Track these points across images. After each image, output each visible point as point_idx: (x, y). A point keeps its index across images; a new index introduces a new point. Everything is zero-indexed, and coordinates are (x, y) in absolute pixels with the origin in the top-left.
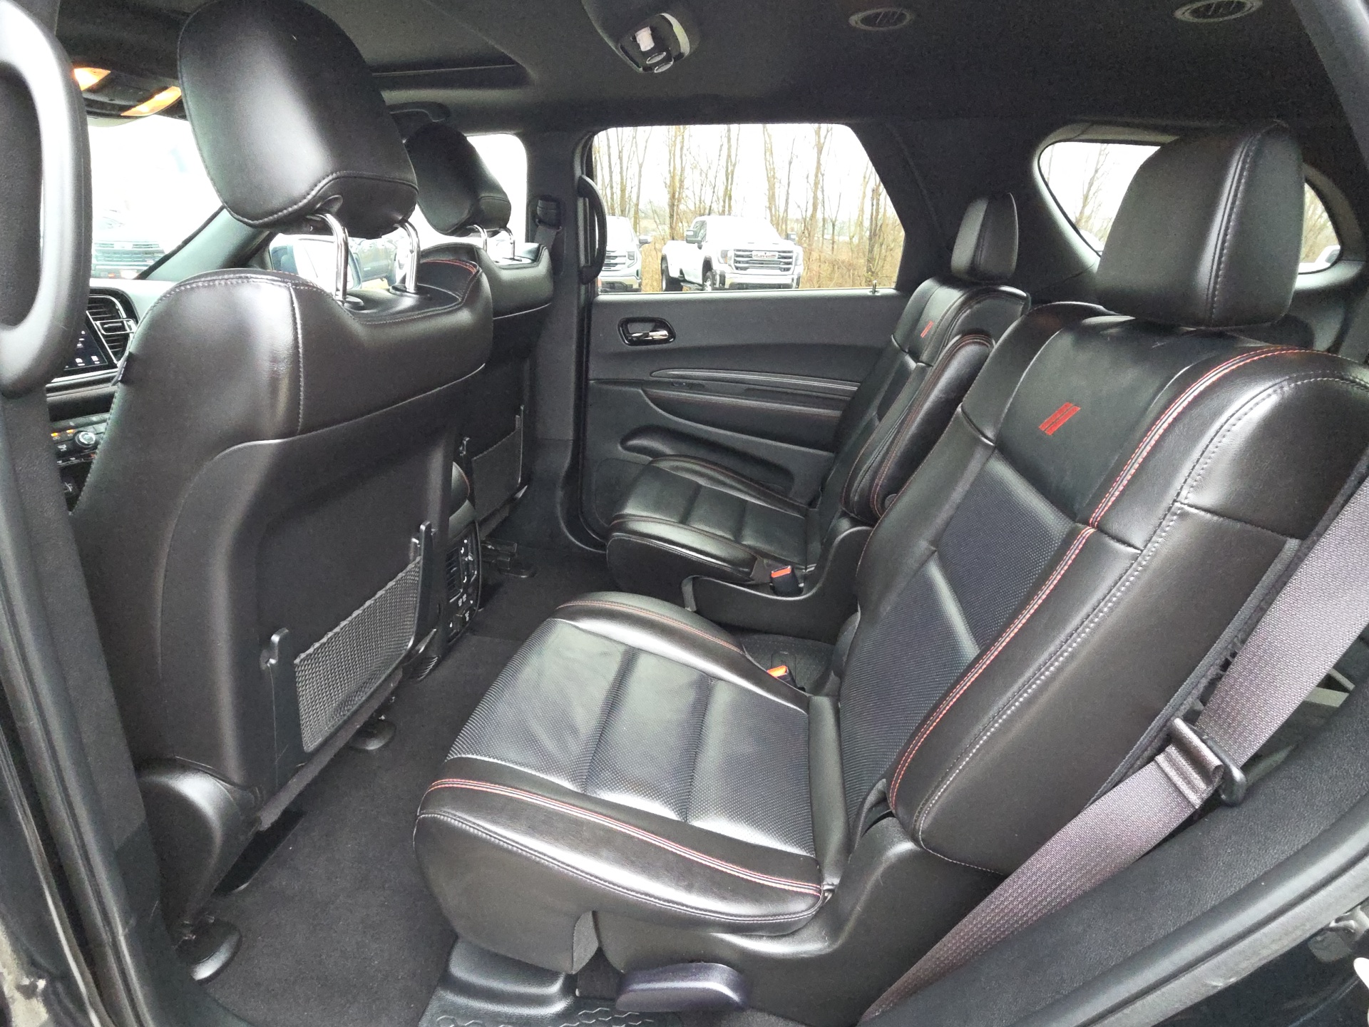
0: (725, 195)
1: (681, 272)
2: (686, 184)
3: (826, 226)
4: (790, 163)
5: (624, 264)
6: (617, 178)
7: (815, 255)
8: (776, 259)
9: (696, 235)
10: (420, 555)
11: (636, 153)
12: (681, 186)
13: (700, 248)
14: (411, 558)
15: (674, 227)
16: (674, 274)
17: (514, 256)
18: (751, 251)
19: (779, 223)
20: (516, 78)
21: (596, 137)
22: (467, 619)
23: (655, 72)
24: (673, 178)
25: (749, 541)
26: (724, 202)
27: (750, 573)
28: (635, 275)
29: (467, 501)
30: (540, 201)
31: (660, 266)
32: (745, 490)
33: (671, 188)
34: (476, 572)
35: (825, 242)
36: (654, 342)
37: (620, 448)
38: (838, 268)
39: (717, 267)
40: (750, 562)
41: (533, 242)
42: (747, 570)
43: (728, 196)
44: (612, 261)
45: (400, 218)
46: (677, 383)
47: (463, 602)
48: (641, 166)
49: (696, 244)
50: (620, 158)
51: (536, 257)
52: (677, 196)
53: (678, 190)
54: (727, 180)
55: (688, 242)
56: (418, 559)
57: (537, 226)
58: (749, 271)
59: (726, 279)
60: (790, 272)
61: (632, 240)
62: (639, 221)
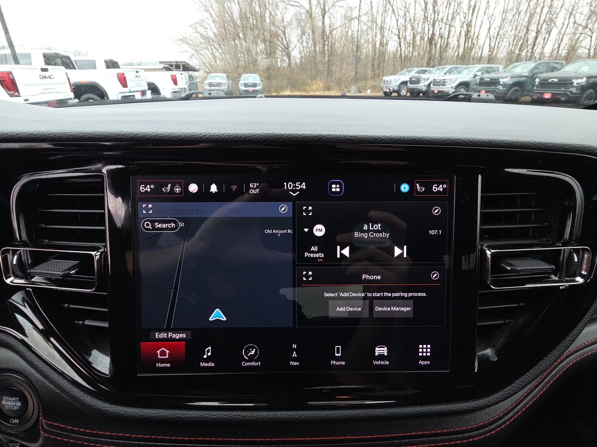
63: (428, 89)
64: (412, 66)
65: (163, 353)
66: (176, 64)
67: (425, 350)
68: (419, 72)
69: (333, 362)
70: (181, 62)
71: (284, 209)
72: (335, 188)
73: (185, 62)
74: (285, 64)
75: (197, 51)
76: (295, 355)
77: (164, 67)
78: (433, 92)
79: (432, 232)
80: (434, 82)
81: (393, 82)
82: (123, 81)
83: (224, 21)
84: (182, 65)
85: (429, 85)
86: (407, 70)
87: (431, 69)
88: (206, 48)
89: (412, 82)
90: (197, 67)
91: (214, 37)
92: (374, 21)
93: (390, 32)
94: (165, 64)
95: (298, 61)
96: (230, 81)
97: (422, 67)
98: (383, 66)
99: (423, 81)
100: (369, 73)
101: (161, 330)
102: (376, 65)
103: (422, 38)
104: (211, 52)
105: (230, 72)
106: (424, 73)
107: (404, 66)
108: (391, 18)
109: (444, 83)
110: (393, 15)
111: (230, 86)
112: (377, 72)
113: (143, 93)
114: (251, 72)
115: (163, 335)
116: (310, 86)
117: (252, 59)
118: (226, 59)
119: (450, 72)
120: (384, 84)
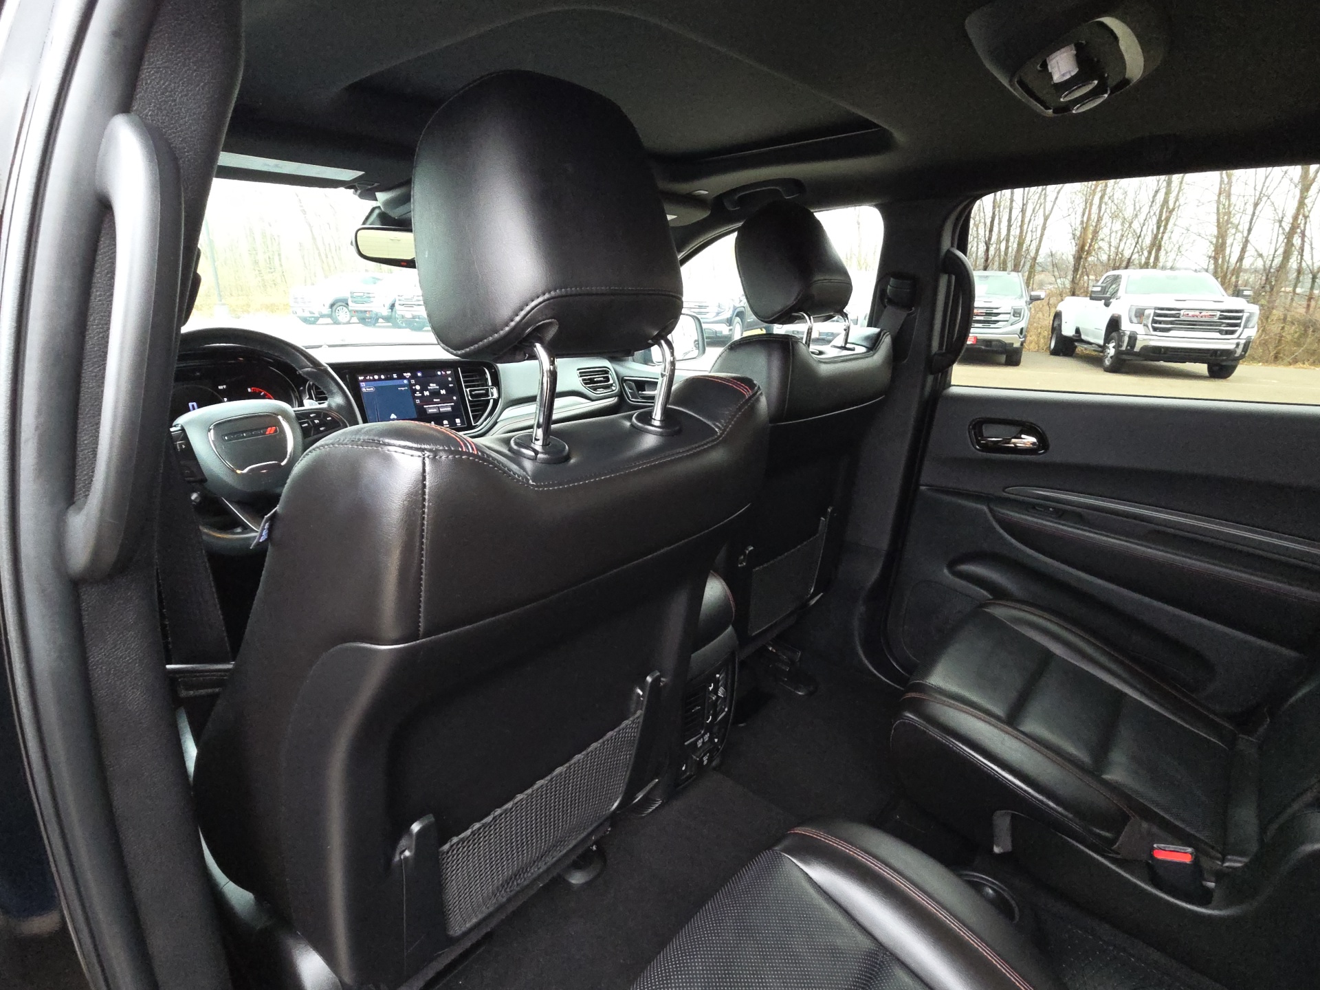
0: (1153, 245)
1: (1078, 331)
2: (1101, 235)
3: (1301, 278)
4: (1256, 205)
5: (1007, 321)
6: (1015, 231)
7: (1277, 313)
8: (1215, 319)
9: (1104, 290)
10: (641, 709)
11: (1043, 206)
12: (1094, 238)
13: (1107, 305)
14: (632, 710)
15: (1076, 282)
16: (1068, 331)
17: (846, 342)
18: (1179, 310)
19: (1227, 277)
20: (877, 142)
21: (978, 202)
22: (705, 763)
23: (1074, 112)
24: (1085, 229)
25: (1118, 773)
26: (1150, 253)
27: (1114, 841)
28: (1019, 333)
29: (730, 629)
30: (892, 279)
31: (1051, 322)
32: (1125, 675)
33: (1081, 239)
34: (726, 709)
35: (1295, 299)
36: (1016, 450)
37: (946, 571)
38: (1313, 331)
39: (1127, 326)
40: (1116, 821)
41: (875, 327)
42: (1107, 834)
43: (1156, 245)
44: (994, 318)
45: (656, 333)
46: (1041, 506)
47: (703, 743)
48: (1046, 219)
49: (1103, 301)
50: (1023, 211)
51: (873, 344)
52: (1086, 248)
53: (1089, 241)
54: (1158, 228)
55: (1092, 298)
56: (639, 713)
57: (885, 307)
58: (1172, 333)
59: (1137, 341)
60: (1236, 336)
61: (1022, 296)
62: (1034, 276)
71: (405, 381)
72: (419, 374)
79: (450, 386)
81: (318, 298)
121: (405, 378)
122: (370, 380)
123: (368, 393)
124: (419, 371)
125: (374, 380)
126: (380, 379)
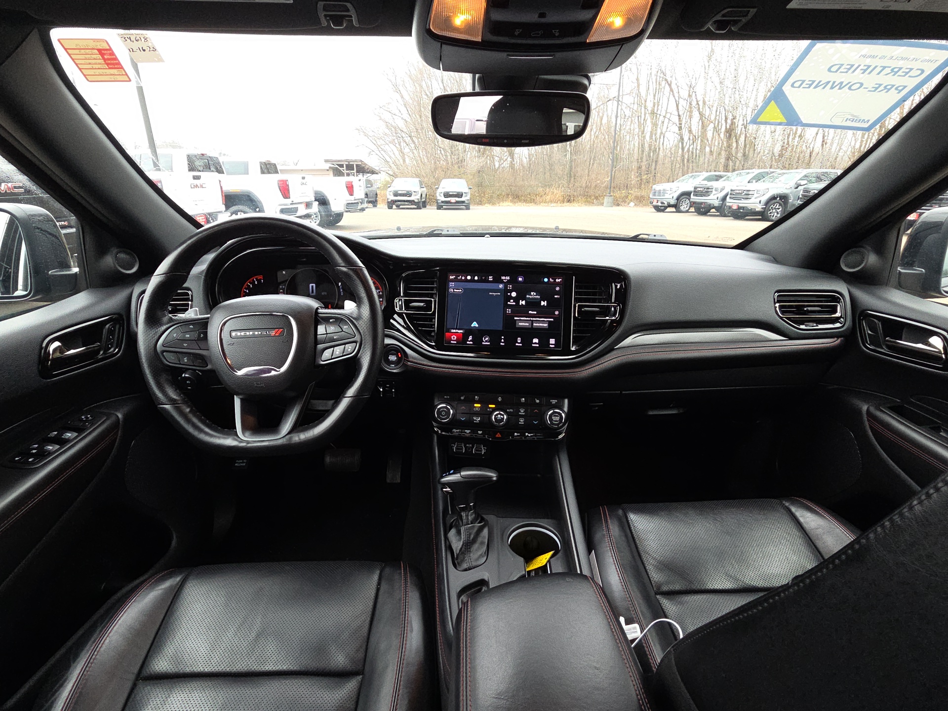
63: (722, 204)
64: (699, 169)
65: (454, 338)
66: (347, 163)
67: (552, 341)
68: (709, 179)
69: (517, 344)
70: (356, 161)
71: (501, 286)
72: (520, 279)
73: (361, 161)
74: (506, 164)
75: (378, 147)
76: (503, 341)
77: (330, 167)
78: (730, 207)
79: (556, 296)
80: (731, 194)
81: (669, 192)
82: (285, 191)
83: (419, 104)
84: (356, 165)
85: (724, 199)
86: (690, 175)
87: (729, 174)
88: (392, 142)
89: (697, 193)
90: (377, 168)
91: (404, 127)
92: (642, 104)
93: (666, 121)
94: (333, 164)
95: (525, 161)
96: (425, 189)
97: (715, 171)
98: (655, 169)
99: (714, 192)
100: (634, 178)
101: (454, 329)
102: (644, 168)
103: (716, 129)
104: (399, 147)
105: (425, 175)
106: (717, 180)
107: (688, 168)
108: (668, 100)
109: (747, 195)
110: (671, 96)
111: (424, 196)
112: (644, 177)
113: (308, 205)
114: (455, 177)
115: (454, 331)
116: (541, 196)
117: (458, 159)
118: (420, 157)
119: (758, 178)
120: (654, 195)
121: (502, 282)
122: (461, 281)
123: (454, 295)
124: (520, 275)
125: (466, 281)
126: (472, 280)
